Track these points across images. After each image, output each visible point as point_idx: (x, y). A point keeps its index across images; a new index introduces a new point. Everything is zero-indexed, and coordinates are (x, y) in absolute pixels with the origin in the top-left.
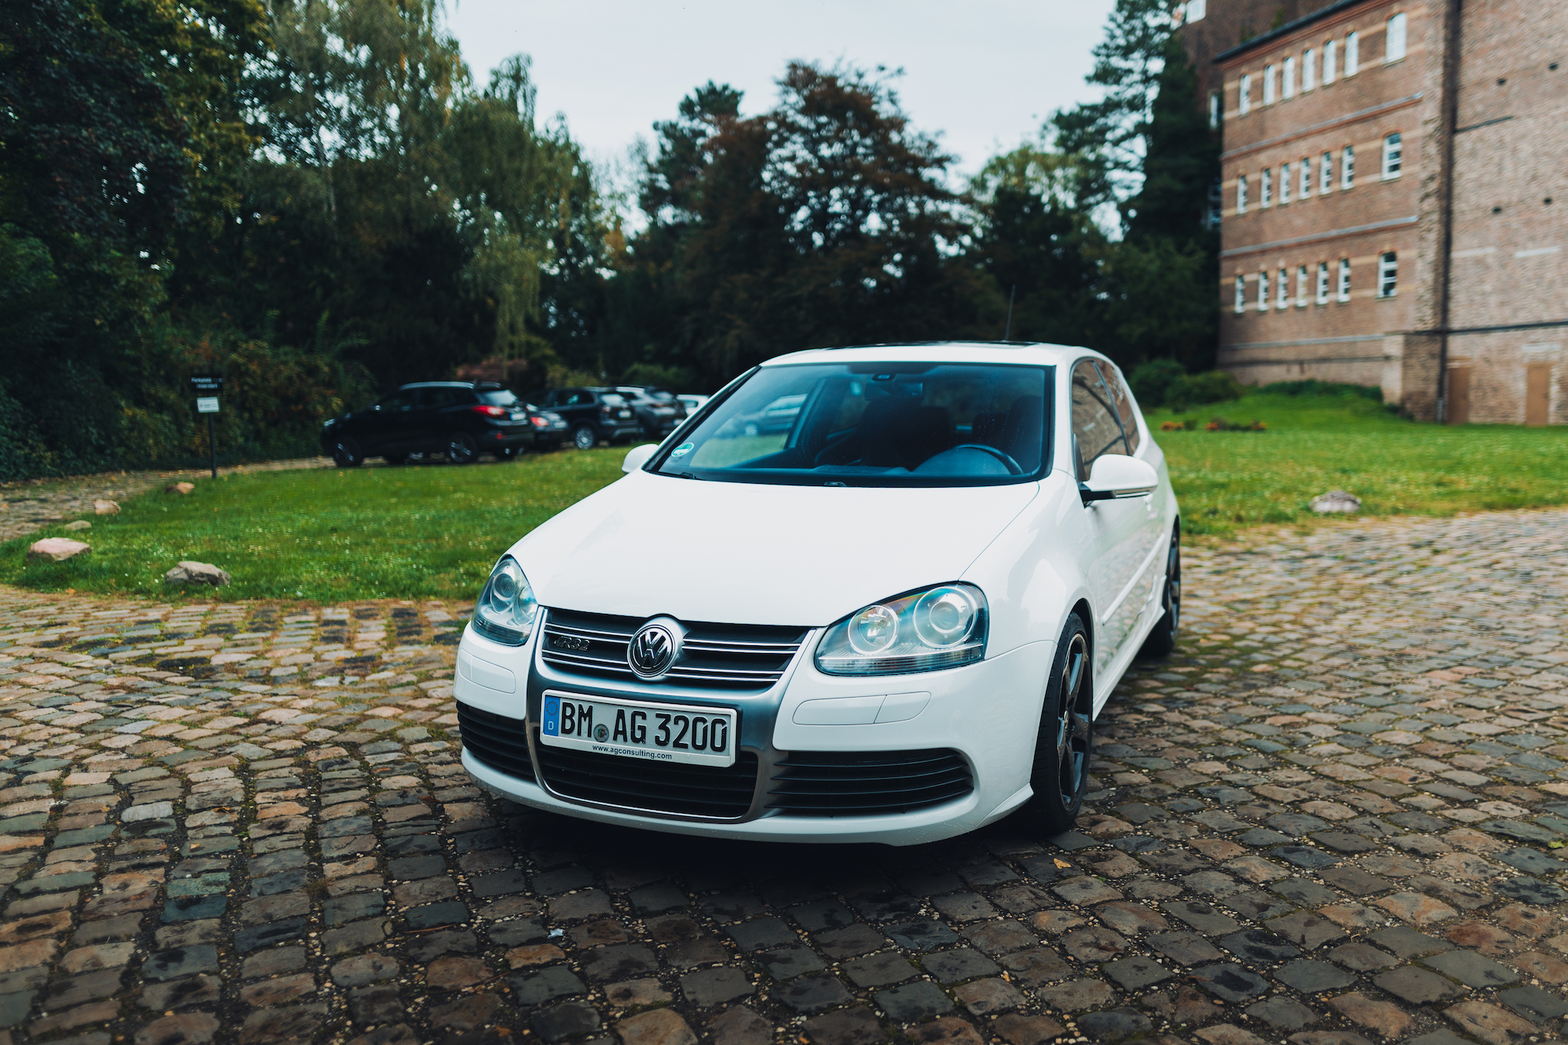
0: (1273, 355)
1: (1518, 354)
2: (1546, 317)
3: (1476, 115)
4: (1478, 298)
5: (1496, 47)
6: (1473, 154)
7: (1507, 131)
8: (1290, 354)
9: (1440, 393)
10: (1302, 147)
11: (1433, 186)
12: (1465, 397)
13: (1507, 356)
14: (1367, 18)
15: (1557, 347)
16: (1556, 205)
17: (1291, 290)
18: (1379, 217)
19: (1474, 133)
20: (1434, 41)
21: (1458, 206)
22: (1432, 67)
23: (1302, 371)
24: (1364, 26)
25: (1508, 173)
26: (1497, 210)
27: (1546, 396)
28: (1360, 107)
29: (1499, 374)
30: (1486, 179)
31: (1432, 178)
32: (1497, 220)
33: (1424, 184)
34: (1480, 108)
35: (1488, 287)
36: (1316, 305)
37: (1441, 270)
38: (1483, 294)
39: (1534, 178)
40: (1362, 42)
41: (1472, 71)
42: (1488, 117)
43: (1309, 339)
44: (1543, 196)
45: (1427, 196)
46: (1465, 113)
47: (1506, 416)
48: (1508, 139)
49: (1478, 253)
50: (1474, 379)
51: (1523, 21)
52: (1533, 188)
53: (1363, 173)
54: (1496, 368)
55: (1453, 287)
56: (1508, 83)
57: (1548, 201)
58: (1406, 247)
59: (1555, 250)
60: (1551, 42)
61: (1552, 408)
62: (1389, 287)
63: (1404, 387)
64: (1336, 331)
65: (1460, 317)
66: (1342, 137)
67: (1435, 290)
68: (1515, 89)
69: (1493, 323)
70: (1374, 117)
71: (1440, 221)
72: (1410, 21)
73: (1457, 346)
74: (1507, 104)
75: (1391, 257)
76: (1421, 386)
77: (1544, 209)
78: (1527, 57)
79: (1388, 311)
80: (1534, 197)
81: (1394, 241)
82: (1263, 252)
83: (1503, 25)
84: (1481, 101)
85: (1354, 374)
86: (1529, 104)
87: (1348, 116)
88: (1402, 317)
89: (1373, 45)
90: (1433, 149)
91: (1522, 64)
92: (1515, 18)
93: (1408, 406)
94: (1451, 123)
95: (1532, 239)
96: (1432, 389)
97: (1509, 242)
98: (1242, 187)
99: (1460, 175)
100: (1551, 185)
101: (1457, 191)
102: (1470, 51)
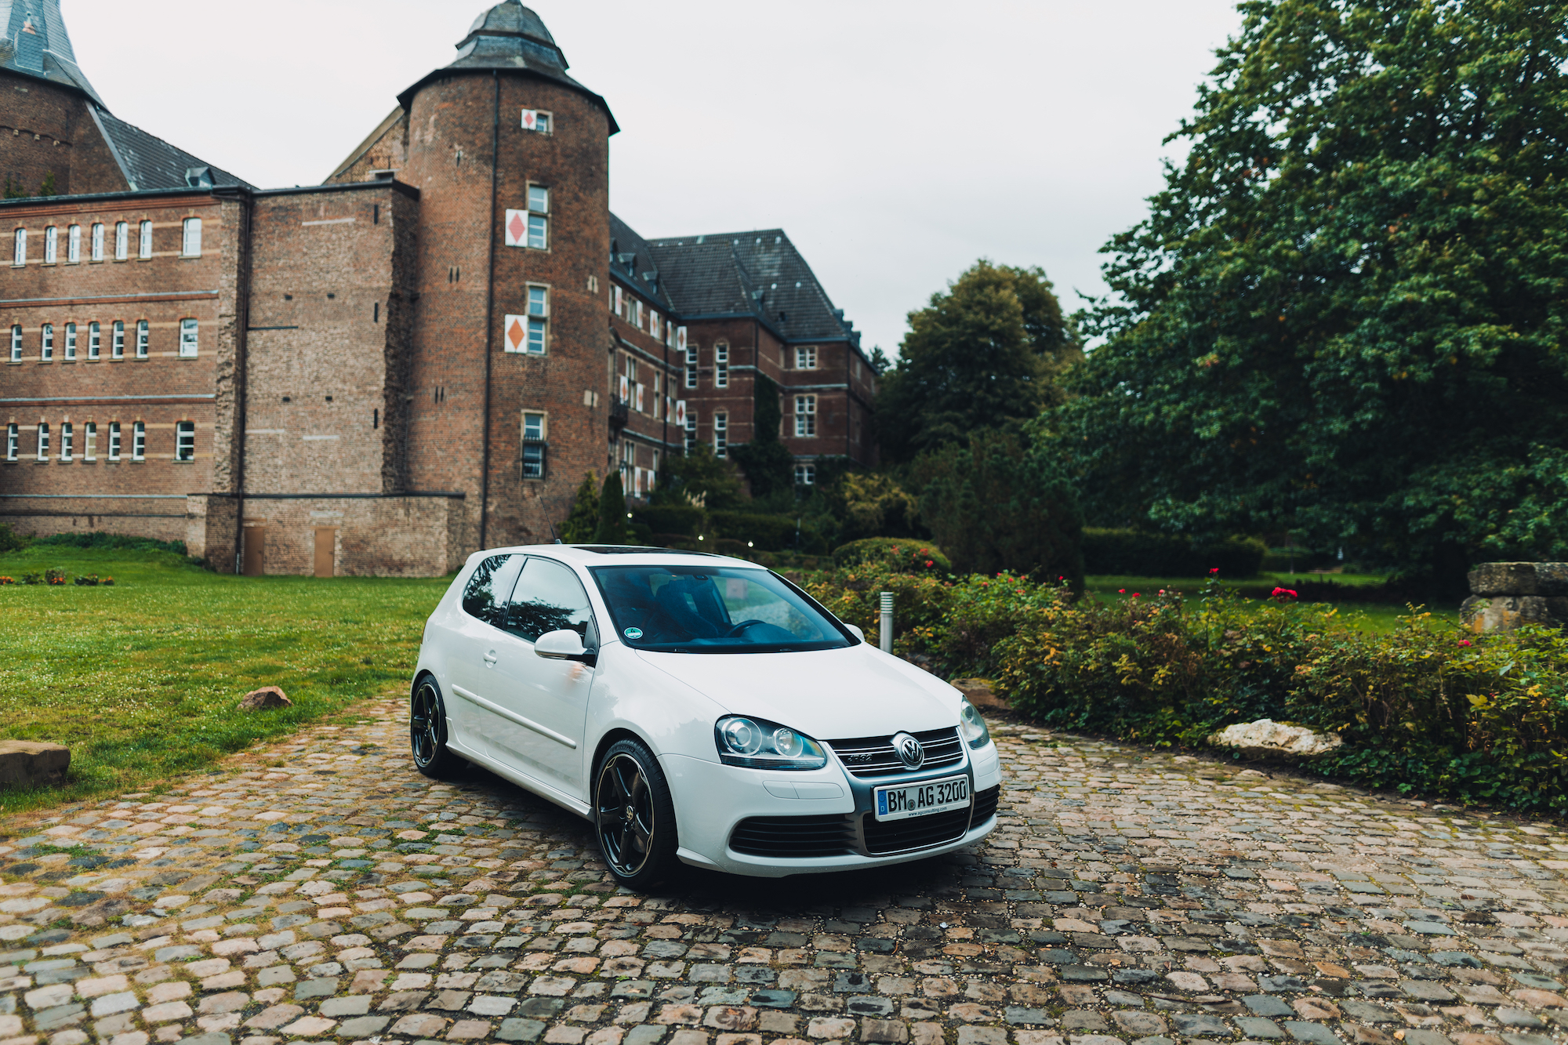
0: (56, 507)
1: (307, 519)
2: (330, 491)
3: (266, 319)
4: (270, 470)
5: (282, 269)
6: (264, 350)
7: (294, 338)
8: (78, 508)
9: (238, 548)
10: (92, 312)
11: (230, 371)
12: (261, 552)
13: (298, 520)
14: (162, 212)
15: (340, 514)
16: (336, 403)
17: (76, 445)
18: (177, 390)
19: (265, 334)
20: (229, 248)
21: (250, 391)
22: (227, 270)
23: (92, 524)
24: (159, 219)
25: (296, 370)
26: (286, 400)
27: (332, 553)
28: (155, 289)
29: (292, 534)
30: (276, 373)
31: (228, 364)
32: (286, 408)
33: (221, 367)
34: (270, 314)
35: (280, 462)
36: (108, 462)
37: (237, 443)
38: (276, 466)
39: (317, 378)
40: (156, 232)
41: (262, 282)
42: (277, 323)
43: (100, 494)
44: (325, 394)
45: (224, 378)
46: (257, 315)
47: (298, 569)
48: (294, 343)
49: (271, 432)
50: (268, 537)
51: (305, 254)
52: (317, 387)
53: (158, 349)
54: (288, 529)
55: (247, 458)
56: (294, 300)
57: (329, 399)
58: (203, 419)
59: (335, 438)
60: (329, 276)
61: (337, 563)
62: (185, 453)
63: (207, 543)
64: (130, 488)
65: (255, 483)
66: (136, 311)
67: (232, 460)
68: (300, 306)
69: (284, 492)
70: (171, 300)
71: (236, 401)
72: (205, 227)
73: (252, 508)
74: (294, 316)
75: (188, 426)
76: (222, 542)
77: (325, 403)
78: (310, 283)
79: (186, 474)
80: (317, 393)
81: (191, 411)
82: (44, 405)
83: (289, 252)
84: (270, 308)
85: (152, 528)
86: (312, 321)
87: (142, 294)
88: (200, 481)
89: (169, 238)
90: (229, 339)
91: (305, 287)
92: (299, 250)
93: (211, 559)
94: (243, 323)
95: (317, 427)
96: (232, 544)
97: (296, 427)
98: (16, 338)
99: (253, 366)
100: (331, 386)
101: (250, 378)
102: (260, 266)
